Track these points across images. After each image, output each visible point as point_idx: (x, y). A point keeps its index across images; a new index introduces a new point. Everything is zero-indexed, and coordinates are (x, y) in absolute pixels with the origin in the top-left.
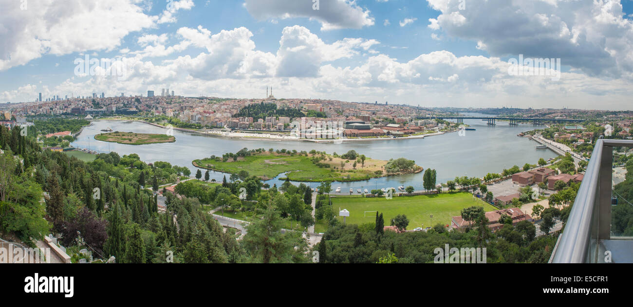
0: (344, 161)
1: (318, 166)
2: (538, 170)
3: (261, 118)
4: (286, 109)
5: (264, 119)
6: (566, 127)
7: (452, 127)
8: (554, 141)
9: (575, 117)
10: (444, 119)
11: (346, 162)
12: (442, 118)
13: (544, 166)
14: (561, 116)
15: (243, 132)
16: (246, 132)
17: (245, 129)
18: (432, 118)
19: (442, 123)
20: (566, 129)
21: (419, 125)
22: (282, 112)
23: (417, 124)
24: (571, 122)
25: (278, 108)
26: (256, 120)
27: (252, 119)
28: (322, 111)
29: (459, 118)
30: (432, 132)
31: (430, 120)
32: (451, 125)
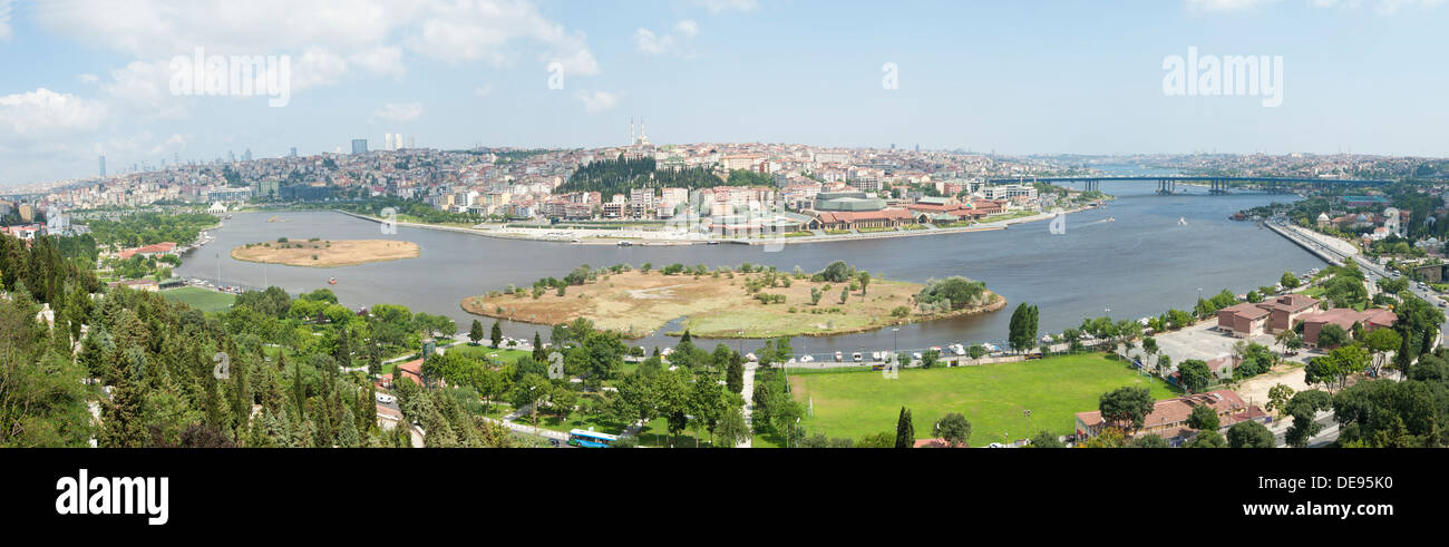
0: (820, 286)
1: (759, 301)
2: (1279, 301)
3: (621, 193)
4: (678, 169)
5: (628, 195)
6: (1346, 198)
7: (1073, 201)
8: (1317, 231)
9: (1363, 173)
10: (1053, 184)
11: (825, 289)
12: (1049, 181)
13: (1294, 291)
14: (1334, 172)
15: (579, 228)
16: (586, 228)
17: (582, 219)
18: (1025, 181)
19: (1047, 191)
20: (1346, 203)
21: (995, 197)
22: (670, 179)
23: (990, 195)
24: (1356, 184)
25: (659, 166)
26: (607, 197)
27: (599, 195)
28: (766, 170)
29: (1089, 180)
30: (1026, 212)
31: (1020, 186)
32: (1071, 196)
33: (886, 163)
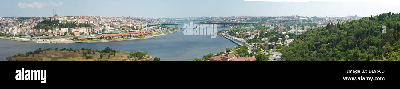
0: (102, 54)
1: (86, 58)
2: (225, 56)
3: (50, 29)
4: (65, 23)
5: (52, 30)
6: (243, 28)
7: (171, 30)
8: (236, 37)
9: (248, 21)
10: (165, 26)
11: (104, 55)
12: (164, 25)
13: (229, 53)
14: (240, 21)
15: (39, 38)
16: (40, 38)
17: (40, 36)
18: (158, 25)
19: (164, 28)
20: (243, 29)
21: (150, 29)
22: (63, 25)
23: (148, 29)
24: (246, 24)
25: (60, 22)
26: (46, 30)
27: (44, 30)
28: (89, 23)
29: (175, 24)
30: (158, 33)
31: (157, 27)
32: (170, 29)
33: (121, 21)
